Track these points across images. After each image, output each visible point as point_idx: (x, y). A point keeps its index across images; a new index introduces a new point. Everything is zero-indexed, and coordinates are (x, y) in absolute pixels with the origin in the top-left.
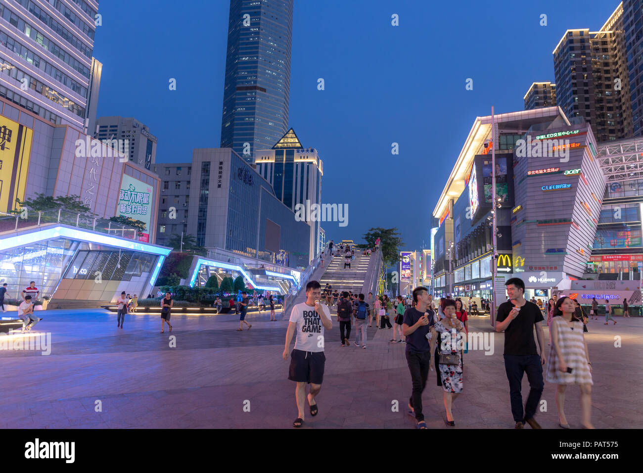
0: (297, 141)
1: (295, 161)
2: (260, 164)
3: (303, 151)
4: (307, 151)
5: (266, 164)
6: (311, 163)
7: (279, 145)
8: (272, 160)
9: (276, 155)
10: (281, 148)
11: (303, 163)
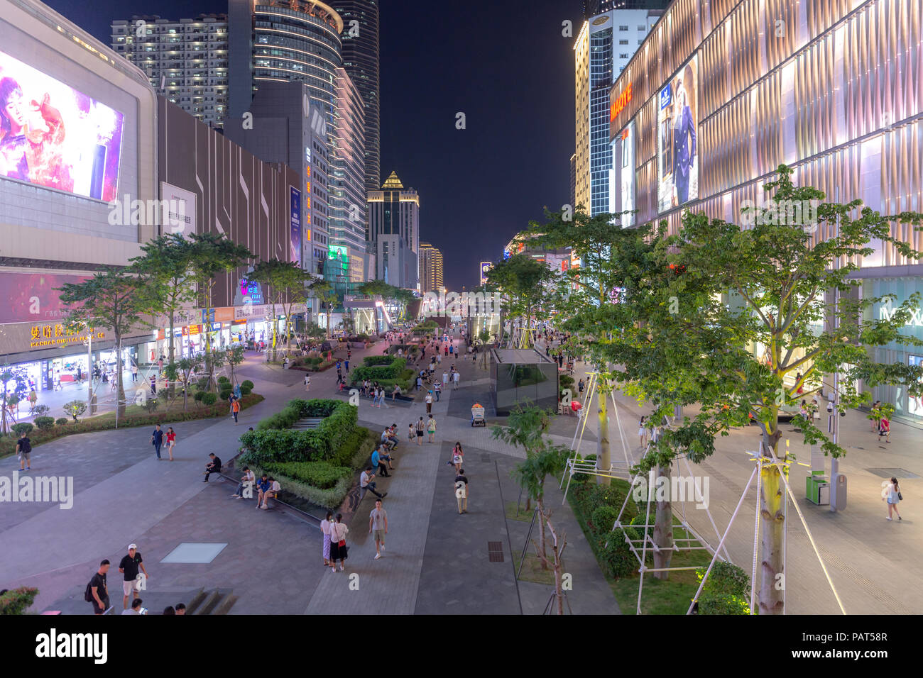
0: (399, 182)
1: (400, 200)
2: (372, 203)
3: (406, 193)
4: (410, 192)
5: (377, 203)
6: (413, 202)
7: (385, 186)
8: (381, 199)
9: (385, 195)
10: (387, 189)
11: (406, 202)
